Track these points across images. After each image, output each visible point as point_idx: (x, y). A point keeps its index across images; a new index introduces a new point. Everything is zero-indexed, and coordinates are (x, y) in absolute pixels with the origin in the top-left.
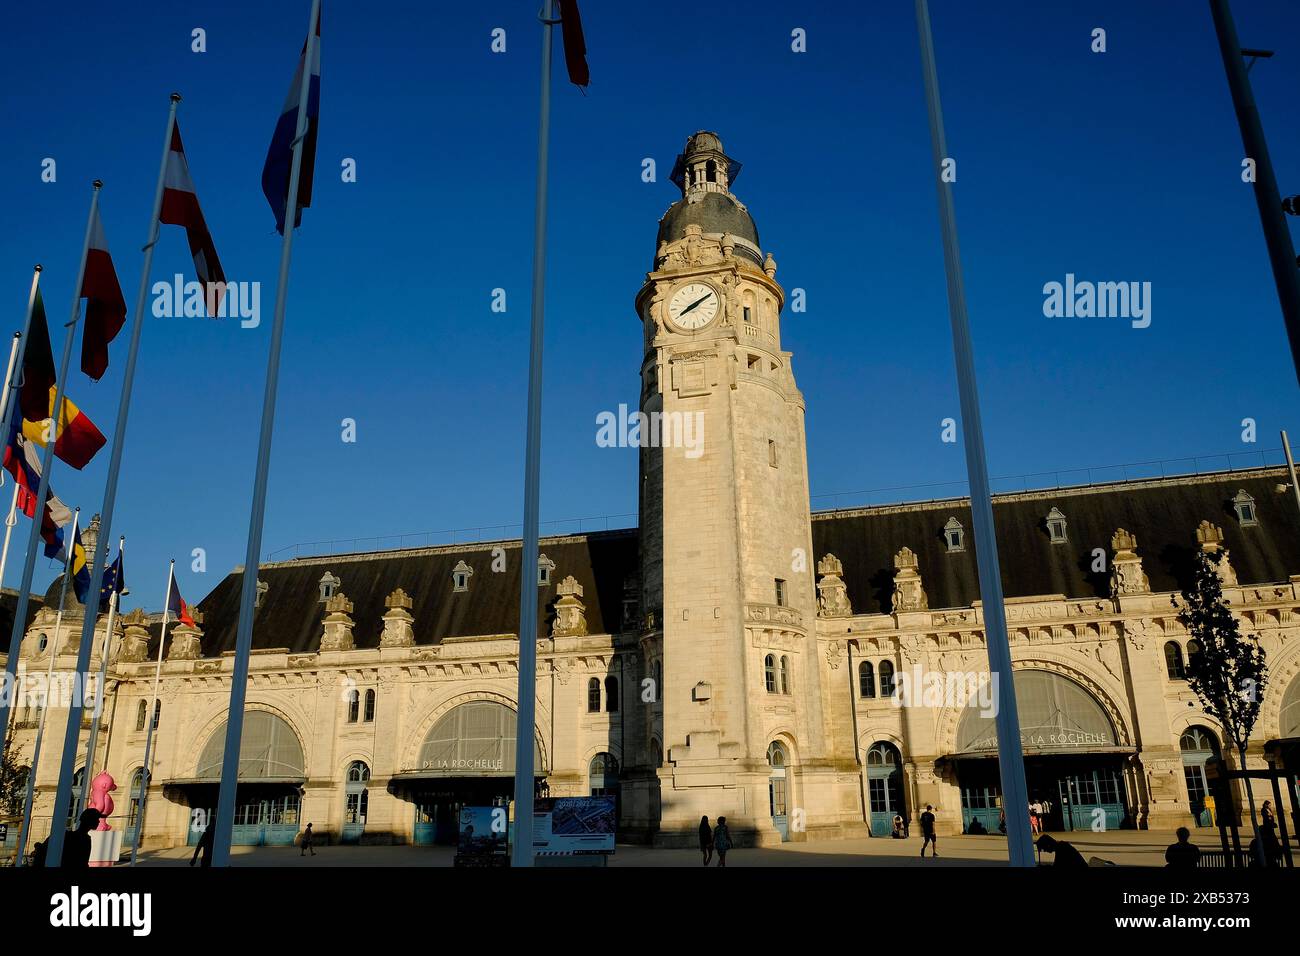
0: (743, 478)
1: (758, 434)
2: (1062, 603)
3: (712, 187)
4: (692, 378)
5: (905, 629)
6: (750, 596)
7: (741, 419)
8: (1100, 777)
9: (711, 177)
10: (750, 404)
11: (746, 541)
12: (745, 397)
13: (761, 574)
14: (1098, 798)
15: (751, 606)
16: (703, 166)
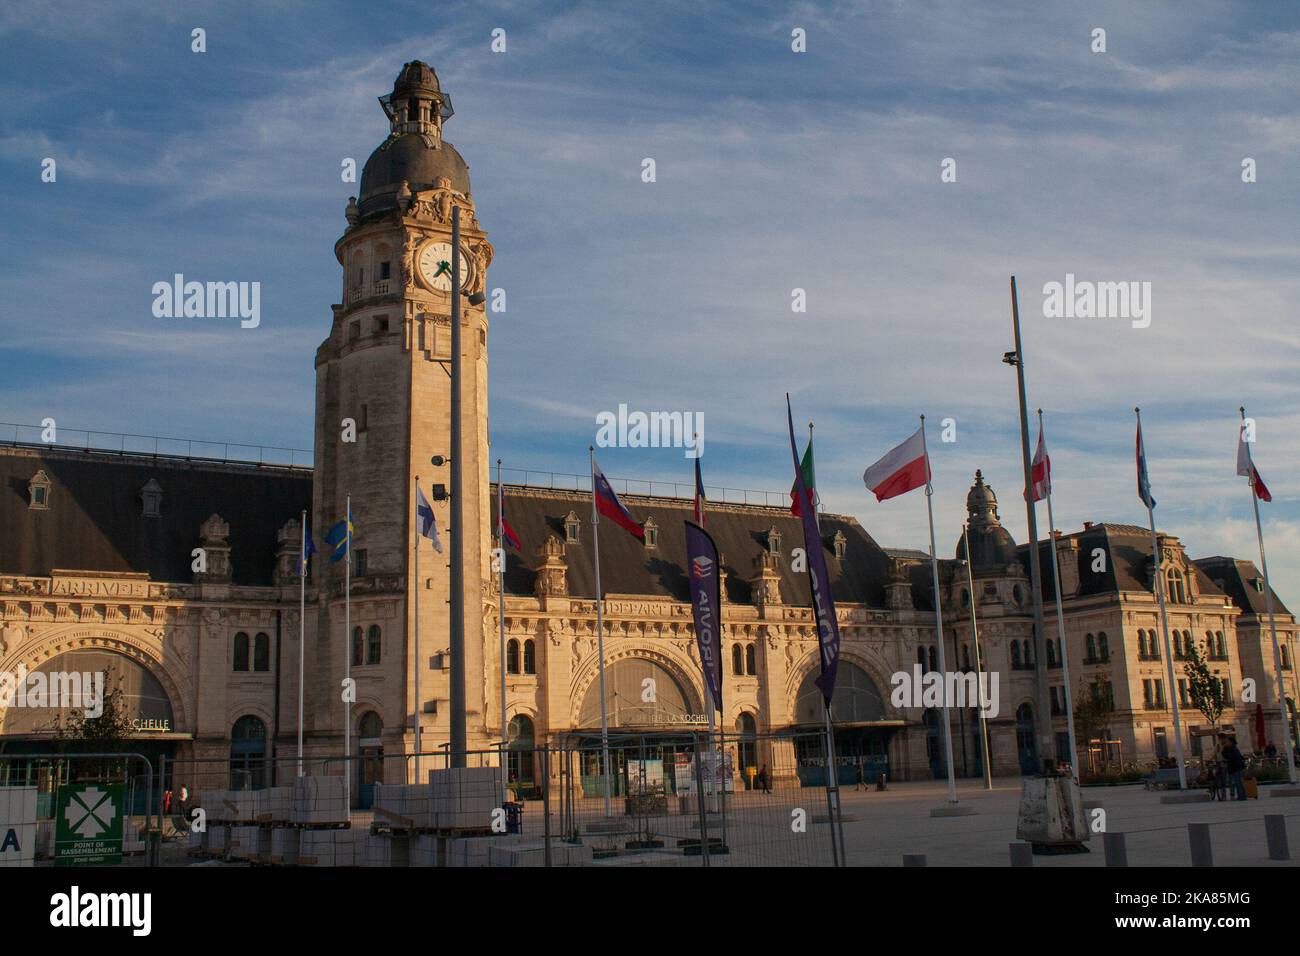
4: (444, 343)
5: (553, 613)
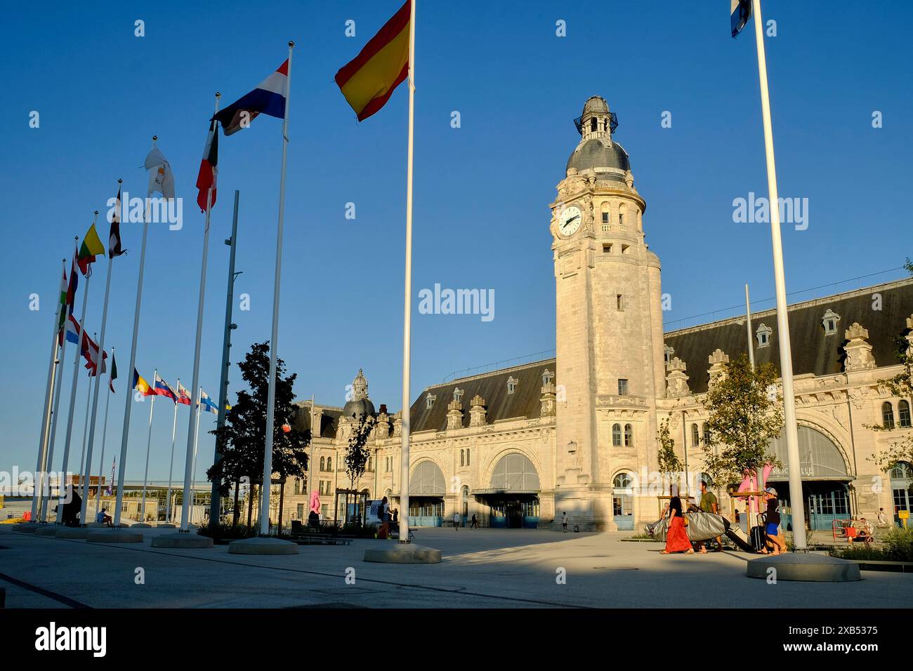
0: (597, 321)
1: (609, 292)
2: (811, 379)
3: (595, 135)
4: (568, 266)
6: (600, 391)
7: (597, 285)
8: (836, 496)
9: (594, 128)
10: (603, 275)
11: (598, 359)
12: (600, 271)
13: (608, 377)
14: (834, 510)
15: (601, 397)
16: (589, 122)
